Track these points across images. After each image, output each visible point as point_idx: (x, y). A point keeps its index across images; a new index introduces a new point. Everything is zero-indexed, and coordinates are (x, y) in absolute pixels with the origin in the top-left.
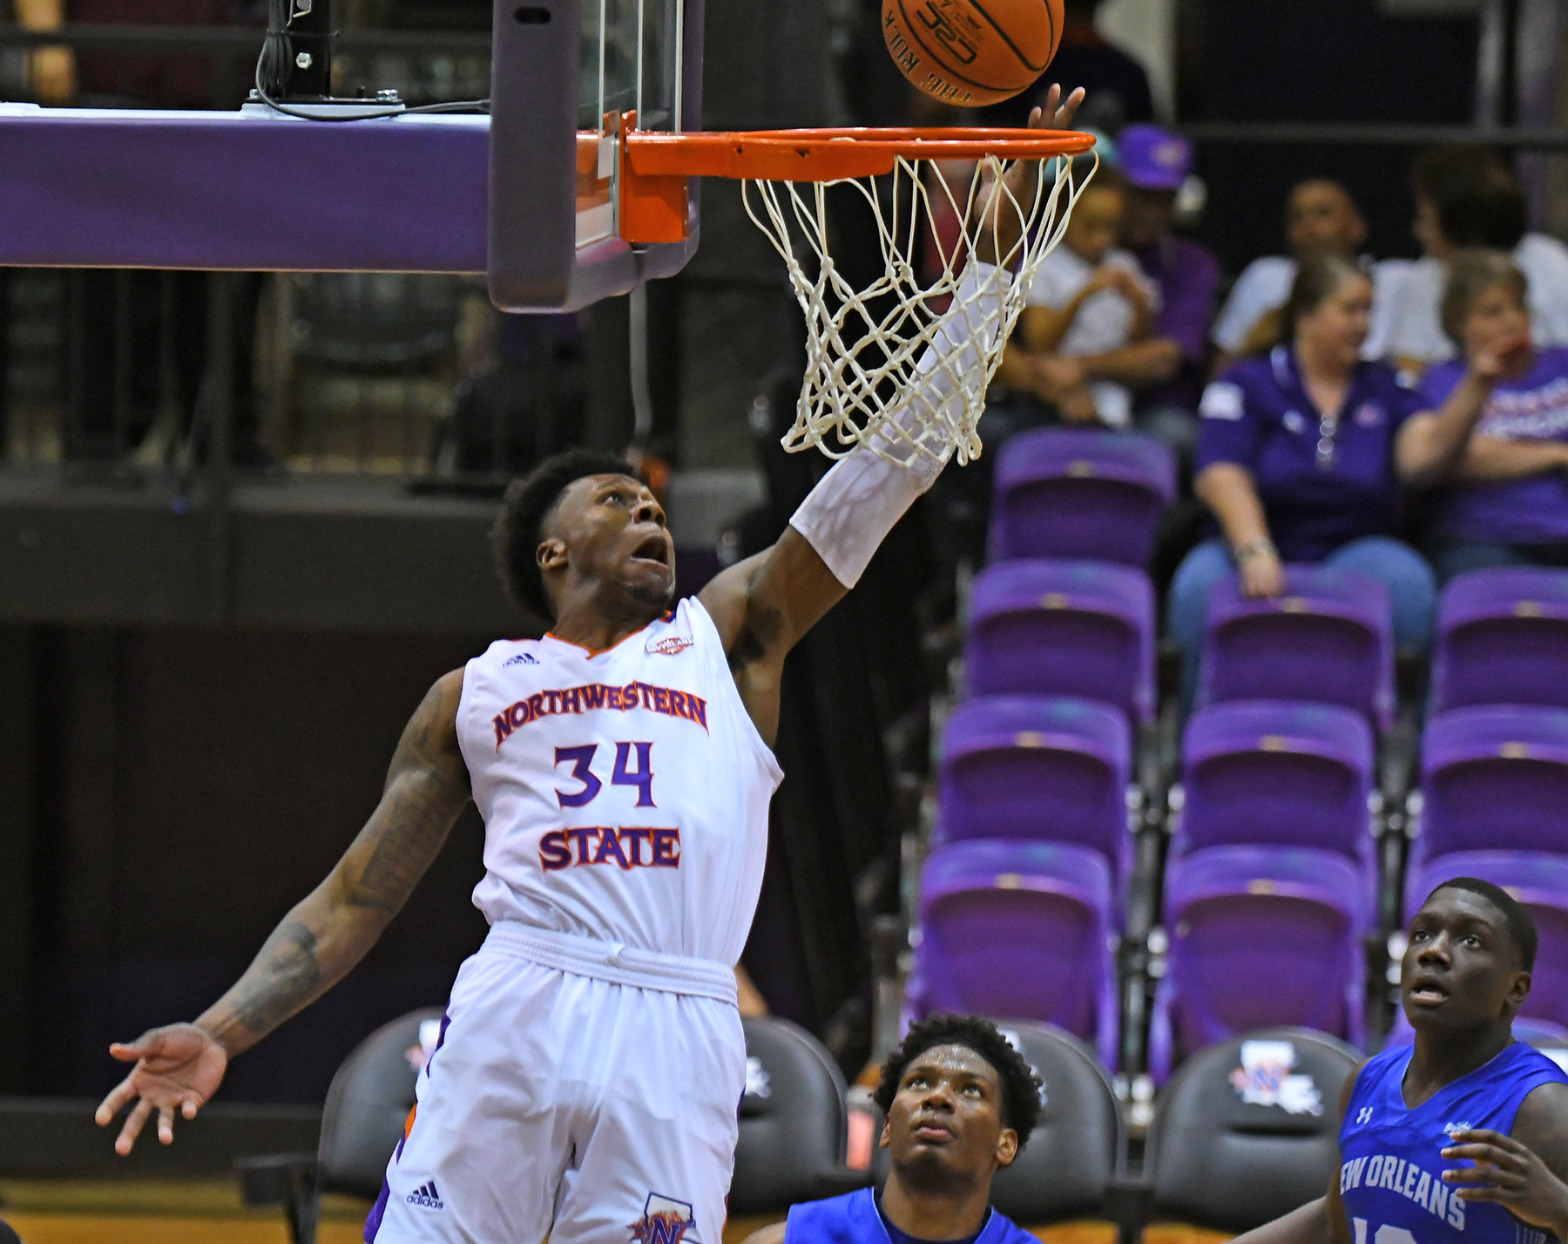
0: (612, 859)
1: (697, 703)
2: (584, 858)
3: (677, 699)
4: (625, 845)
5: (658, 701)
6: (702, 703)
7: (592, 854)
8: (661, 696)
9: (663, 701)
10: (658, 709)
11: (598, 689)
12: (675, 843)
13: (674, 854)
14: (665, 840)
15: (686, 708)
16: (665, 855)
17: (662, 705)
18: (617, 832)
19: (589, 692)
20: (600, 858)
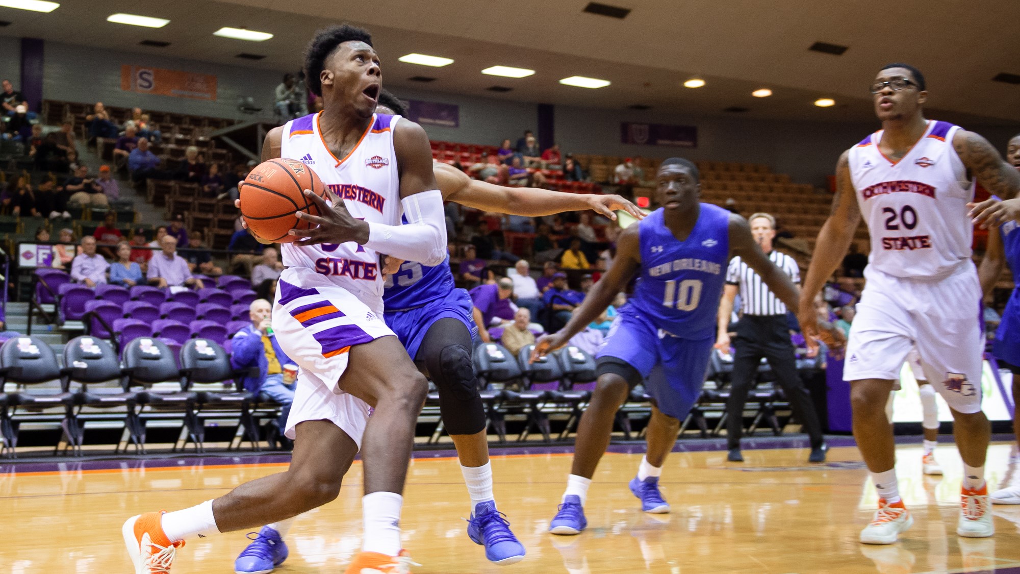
0: (347, 274)
1: (381, 200)
2: (336, 272)
3: (373, 197)
4: (352, 268)
5: (365, 196)
6: (383, 200)
7: (340, 271)
8: (366, 194)
9: (367, 196)
10: (364, 201)
11: (341, 187)
12: (374, 270)
13: (374, 274)
14: (370, 268)
15: (376, 203)
16: (370, 275)
17: (366, 199)
18: (349, 262)
19: (336, 188)
20: (343, 273)
